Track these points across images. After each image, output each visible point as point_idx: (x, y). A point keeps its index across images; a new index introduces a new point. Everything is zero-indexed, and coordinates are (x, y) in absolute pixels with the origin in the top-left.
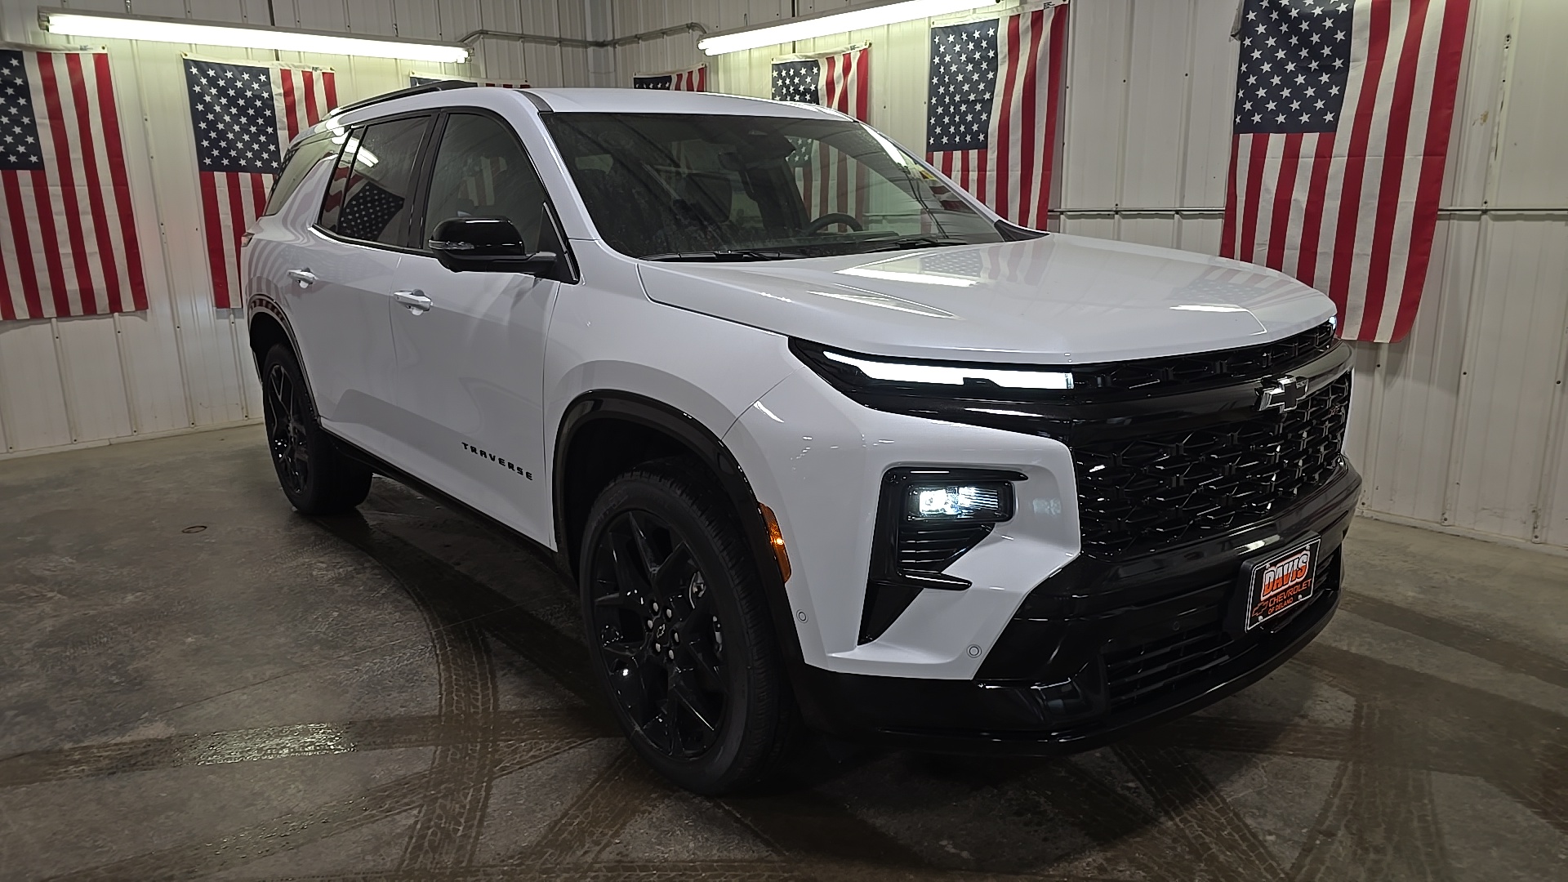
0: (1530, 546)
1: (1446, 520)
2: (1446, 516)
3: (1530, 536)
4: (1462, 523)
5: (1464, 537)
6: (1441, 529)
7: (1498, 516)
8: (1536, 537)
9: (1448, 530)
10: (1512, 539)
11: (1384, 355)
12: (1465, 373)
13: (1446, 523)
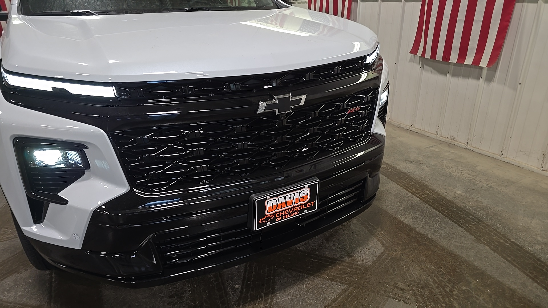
0: (539, 171)
1: (502, 154)
2: (503, 153)
3: (540, 166)
4: (510, 157)
5: (509, 163)
6: (500, 158)
7: (527, 155)
8: (542, 167)
9: (503, 159)
10: (531, 167)
11: (485, 72)
12: (520, 84)
13: (502, 156)
